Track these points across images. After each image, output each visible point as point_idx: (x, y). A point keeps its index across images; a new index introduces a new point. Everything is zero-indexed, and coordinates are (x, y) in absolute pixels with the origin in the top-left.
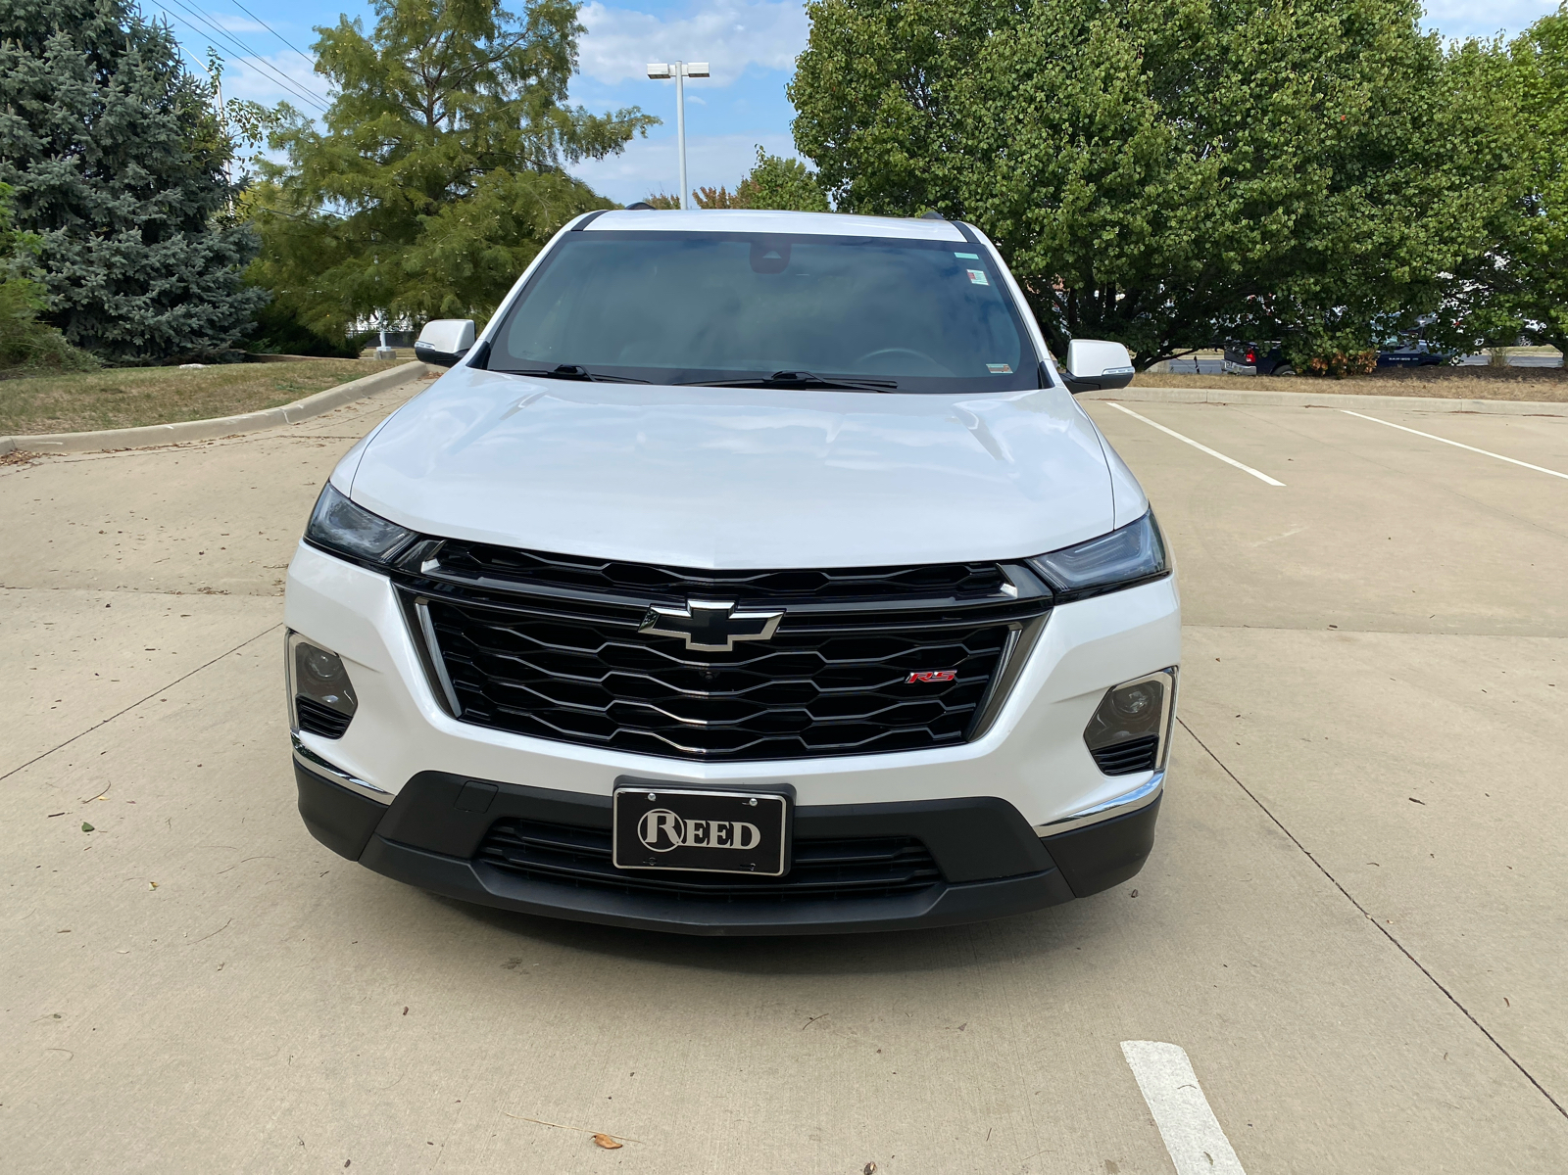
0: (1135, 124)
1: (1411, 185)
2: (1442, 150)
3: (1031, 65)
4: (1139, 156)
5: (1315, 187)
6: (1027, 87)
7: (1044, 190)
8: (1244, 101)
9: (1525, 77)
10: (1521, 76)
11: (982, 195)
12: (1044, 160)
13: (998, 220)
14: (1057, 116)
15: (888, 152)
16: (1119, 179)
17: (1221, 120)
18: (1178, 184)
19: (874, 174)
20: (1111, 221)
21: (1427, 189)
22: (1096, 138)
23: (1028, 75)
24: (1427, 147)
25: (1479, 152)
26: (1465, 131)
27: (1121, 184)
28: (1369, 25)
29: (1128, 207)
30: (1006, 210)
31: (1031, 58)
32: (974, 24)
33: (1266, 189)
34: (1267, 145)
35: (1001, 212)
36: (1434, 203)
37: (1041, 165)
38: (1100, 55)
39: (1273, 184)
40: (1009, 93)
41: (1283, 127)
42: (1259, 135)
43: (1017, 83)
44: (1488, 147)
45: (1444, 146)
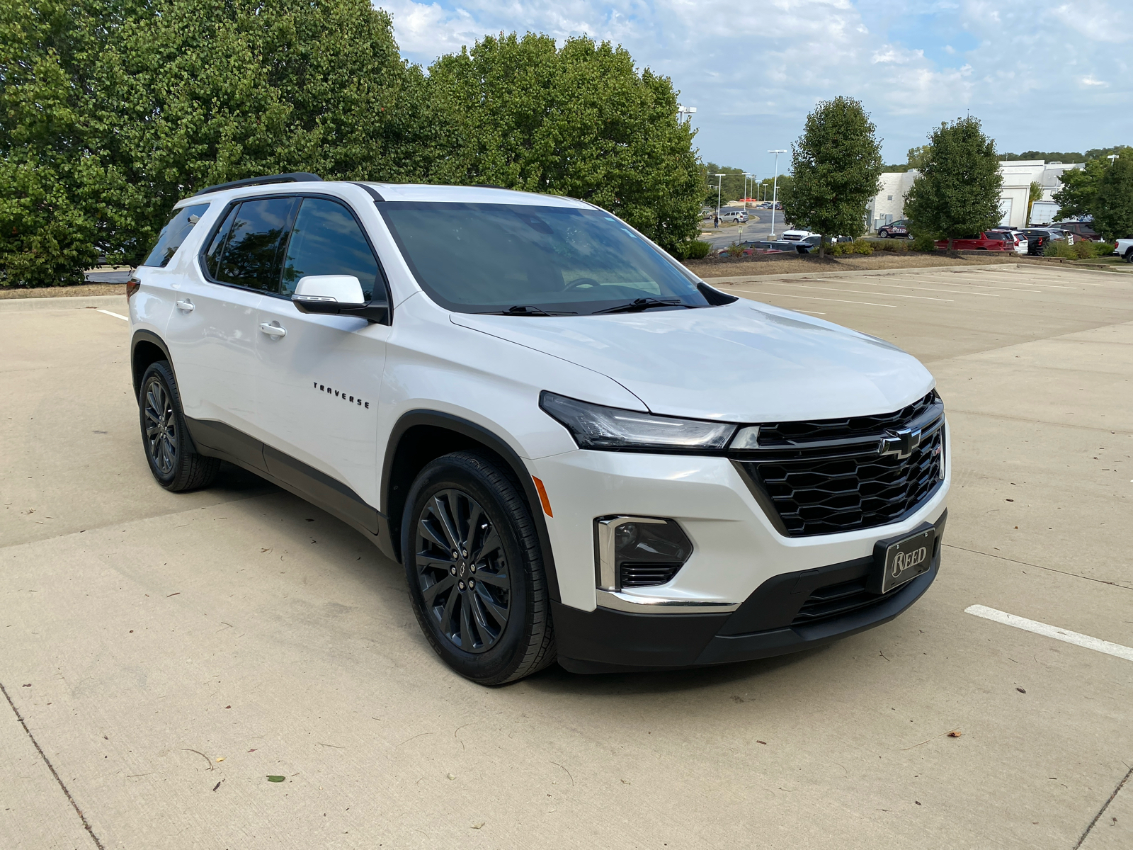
0: (263, 103)
1: (417, 154)
2: (429, 134)
3: (172, 50)
4: (270, 126)
5: (374, 153)
6: (173, 66)
7: (200, 147)
8: (325, 93)
9: (454, 92)
10: (451, 91)
11: (144, 147)
12: (198, 124)
13: (165, 168)
14: (202, 91)
15: (50, 106)
16: (257, 142)
17: (313, 105)
18: (297, 148)
19: (31, 125)
20: (254, 172)
21: (427, 158)
22: (238, 111)
23: (171, 57)
24: (422, 131)
25: (449, 136)
26: (440, 123)
27: (258, 146)
28: (381, 50)
29: (264, 162)
30: (171, 161)
31: (172, 45)
32: (105, 9)
33: (349, 153)
34: (344, 123)
35: (167, 162)
36: (432, 166)
37: (195, 128)
38: (228, 49)
39: (354, 150)
40: (156, 69)
41: (353, 112)
42: (339, 117)
43: (161, 62)
44: (453, 133)
45: (431, 131)
